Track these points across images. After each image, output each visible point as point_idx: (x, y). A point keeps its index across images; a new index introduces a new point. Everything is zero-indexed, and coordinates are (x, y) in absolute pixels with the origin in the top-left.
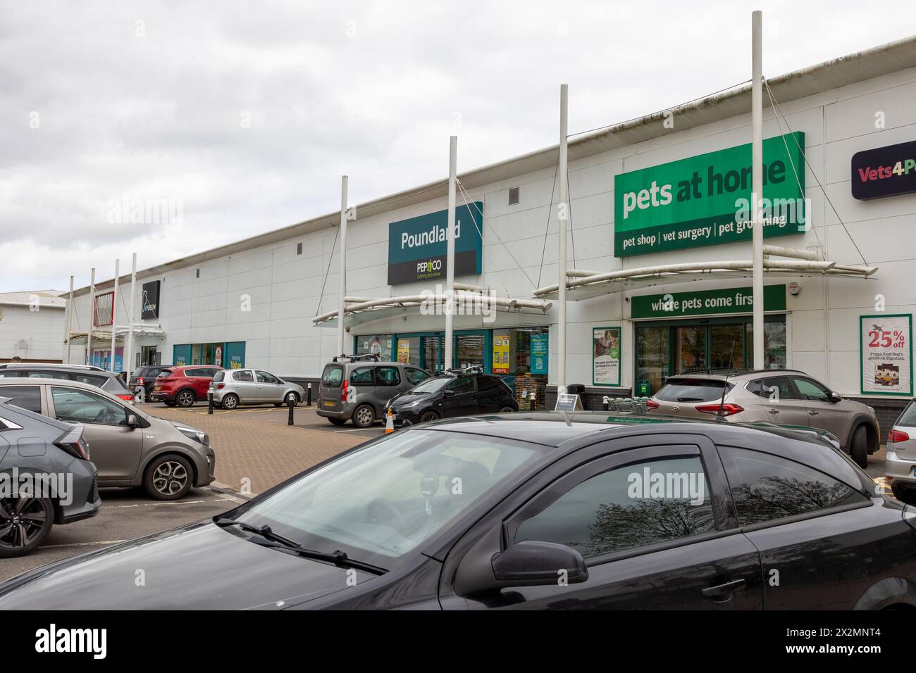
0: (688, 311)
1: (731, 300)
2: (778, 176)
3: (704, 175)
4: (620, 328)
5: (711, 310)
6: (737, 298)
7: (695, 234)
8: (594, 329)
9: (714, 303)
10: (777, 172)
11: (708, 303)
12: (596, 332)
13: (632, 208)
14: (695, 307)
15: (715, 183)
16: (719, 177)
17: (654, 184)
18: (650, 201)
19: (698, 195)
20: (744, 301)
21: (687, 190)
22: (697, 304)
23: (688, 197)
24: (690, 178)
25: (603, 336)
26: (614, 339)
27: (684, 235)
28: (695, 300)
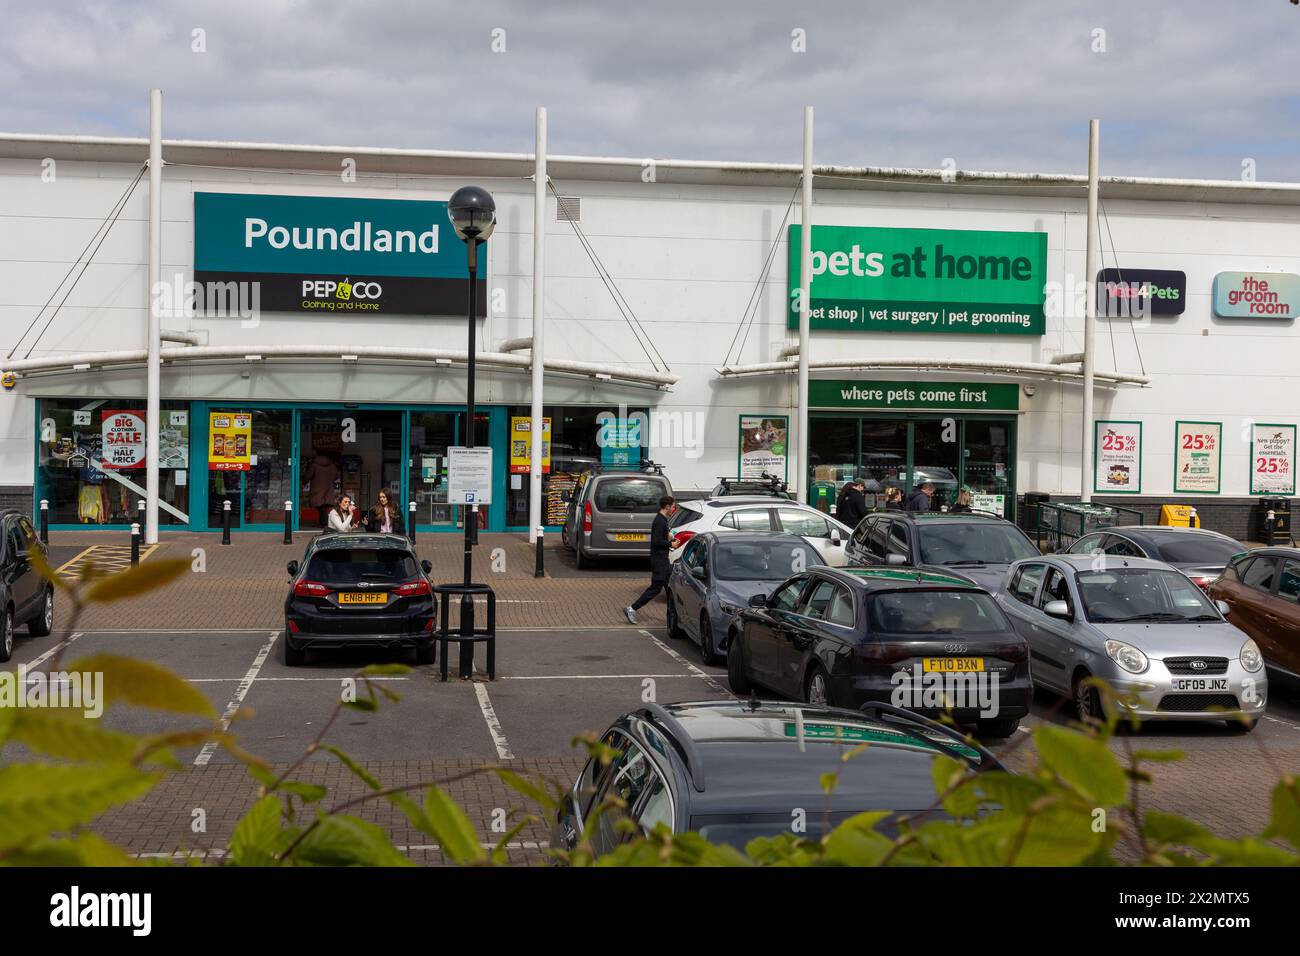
0: (895, 403)
1: (954, 395)
2: (1022, 273)
3: (930, 253)
4: (787, 417)
5: (928, 404)
6: (962, 393)
7: (917, 317)
8: (741, 416)
9: (932, 396)
10: (1022, 269)
11: (924, 396)
12: (744, 420)
13: (821, 270)
14: (906, 399)
15: (945, 265)
16: (950, 259)
17: (856, 248)
18: (850, 267)
19: (920, 274)
20: (971, 397)
21: (906, 264)
22: (908, 396)
23: (906, 273)
24: (910, 252)
25: (759, 426)
26: (777, 431)
27: (897, 316)
28: (906, 391)
